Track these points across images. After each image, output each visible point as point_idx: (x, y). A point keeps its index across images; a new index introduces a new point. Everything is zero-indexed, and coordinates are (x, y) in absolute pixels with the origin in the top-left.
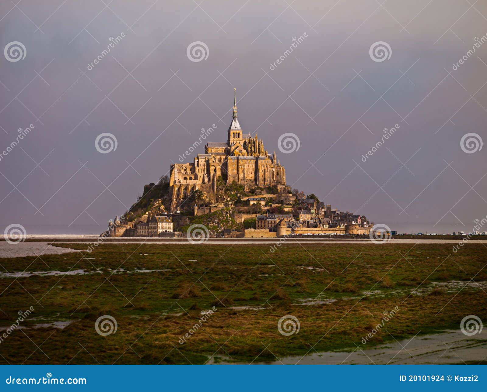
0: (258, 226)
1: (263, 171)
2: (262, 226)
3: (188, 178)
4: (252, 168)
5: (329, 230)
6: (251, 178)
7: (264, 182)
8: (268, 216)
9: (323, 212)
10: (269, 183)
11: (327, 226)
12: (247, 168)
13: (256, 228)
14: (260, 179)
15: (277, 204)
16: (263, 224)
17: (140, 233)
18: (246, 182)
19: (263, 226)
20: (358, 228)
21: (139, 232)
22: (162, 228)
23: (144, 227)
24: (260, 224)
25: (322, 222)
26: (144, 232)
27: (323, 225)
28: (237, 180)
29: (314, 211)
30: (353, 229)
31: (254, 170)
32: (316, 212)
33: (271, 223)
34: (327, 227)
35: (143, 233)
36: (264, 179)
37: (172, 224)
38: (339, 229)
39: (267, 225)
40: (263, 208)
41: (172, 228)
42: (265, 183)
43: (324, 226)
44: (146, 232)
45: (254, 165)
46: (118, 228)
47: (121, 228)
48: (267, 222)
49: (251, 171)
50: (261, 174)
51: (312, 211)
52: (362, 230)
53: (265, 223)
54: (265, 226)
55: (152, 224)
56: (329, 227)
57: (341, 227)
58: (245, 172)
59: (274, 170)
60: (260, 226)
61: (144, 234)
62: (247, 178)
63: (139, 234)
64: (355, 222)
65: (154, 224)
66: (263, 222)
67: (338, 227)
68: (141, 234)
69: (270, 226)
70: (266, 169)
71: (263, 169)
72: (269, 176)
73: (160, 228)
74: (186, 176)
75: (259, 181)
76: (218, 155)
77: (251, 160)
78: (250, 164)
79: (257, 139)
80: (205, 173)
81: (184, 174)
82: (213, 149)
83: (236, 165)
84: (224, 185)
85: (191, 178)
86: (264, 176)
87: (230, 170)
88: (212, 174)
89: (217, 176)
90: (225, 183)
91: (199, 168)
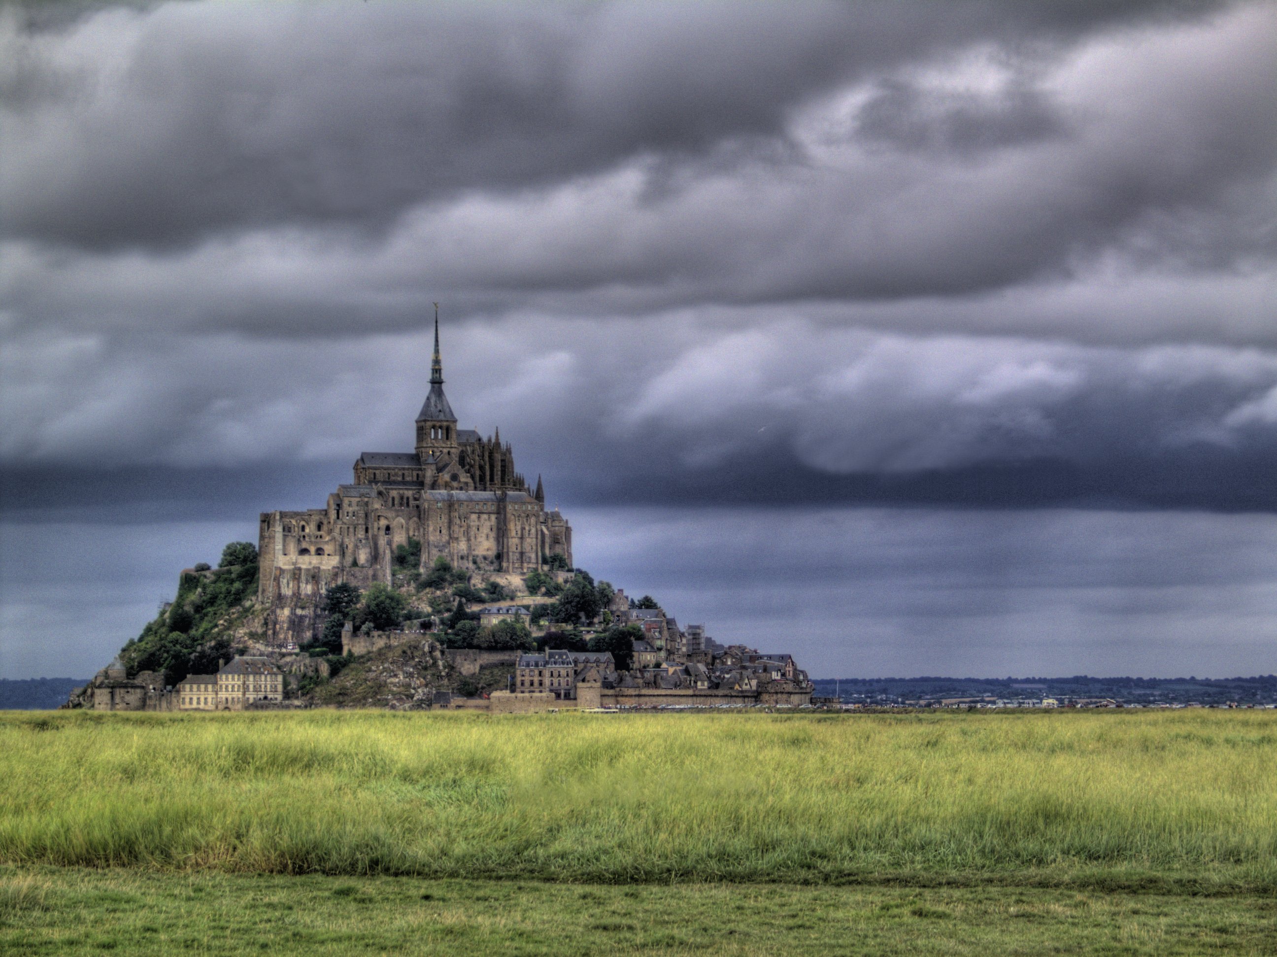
0: (523, 684)
1: (519, 532)
2: (532, 684)
3: (312, 549)
4: (488, 524)
5: (711, 696)
6: (485, 553)
7: (522, 563)
8: (550, 658)
9: (684, 645)
10: (534, 566)
11: (706, 683)
12: (477, 523)
13: (518, 690)
14: (511, 554)
15: (564, 625)
16: (536, 679)
17: (191, 703)
18: (474, 561)
19: (536, 683)
20: (791, 690)
21: (187, 700)
22: (256, 690)
23: (202, 686)
24: (527, 679)
26: (202, 700)
28: (449, 558)
29: (663, 644)
30: (777, 693)
31: (494, 529)
32: (669, 647)
33: (559, 676)
34: (705, 687)
35: (198, 703)
36: (522, 554)
37: (280, 678)
38: (738, 691)
39: (547, 681)
41: (280, 688)
42: (524, 565)
43: (699, 683)
44: (210, 700)
45: (495, 518)
46: (122, 691)
47: (129, 690)
48: (547, 673)
49: (485, 532)
50: (514, 540)
51: (658, 643)
53: (540, 674)
54: (541, 684)
55: (227, 679)
56: (709, 688)
58: (471, 534)
60: (527, 684)
61: (202, 706)
62: (477, 552)
63: (187, 706)
64: (779, 674)
65: (233, 679)
66: (537, 672)
67: (736, 686)
68: (195, 705)
69: (556, 684)
70: (527, 528)
71: (519, 528)
72: (534, 547)
74: (304, 545)
75: (508, 561)
76: (392, 489)
77: (485, 502)
78: (483, 513)
79: (498, 444)
80: (360, 536)
81: (302, 539)
82: (377, 472)
83: (447, 516)
84: (414, 571)
85: (319, 552)
86: (522, 547)
87: (431, 529)
88: (382, 541)
89: (394, 546)
90: (416, 565)
91: (344, 523)
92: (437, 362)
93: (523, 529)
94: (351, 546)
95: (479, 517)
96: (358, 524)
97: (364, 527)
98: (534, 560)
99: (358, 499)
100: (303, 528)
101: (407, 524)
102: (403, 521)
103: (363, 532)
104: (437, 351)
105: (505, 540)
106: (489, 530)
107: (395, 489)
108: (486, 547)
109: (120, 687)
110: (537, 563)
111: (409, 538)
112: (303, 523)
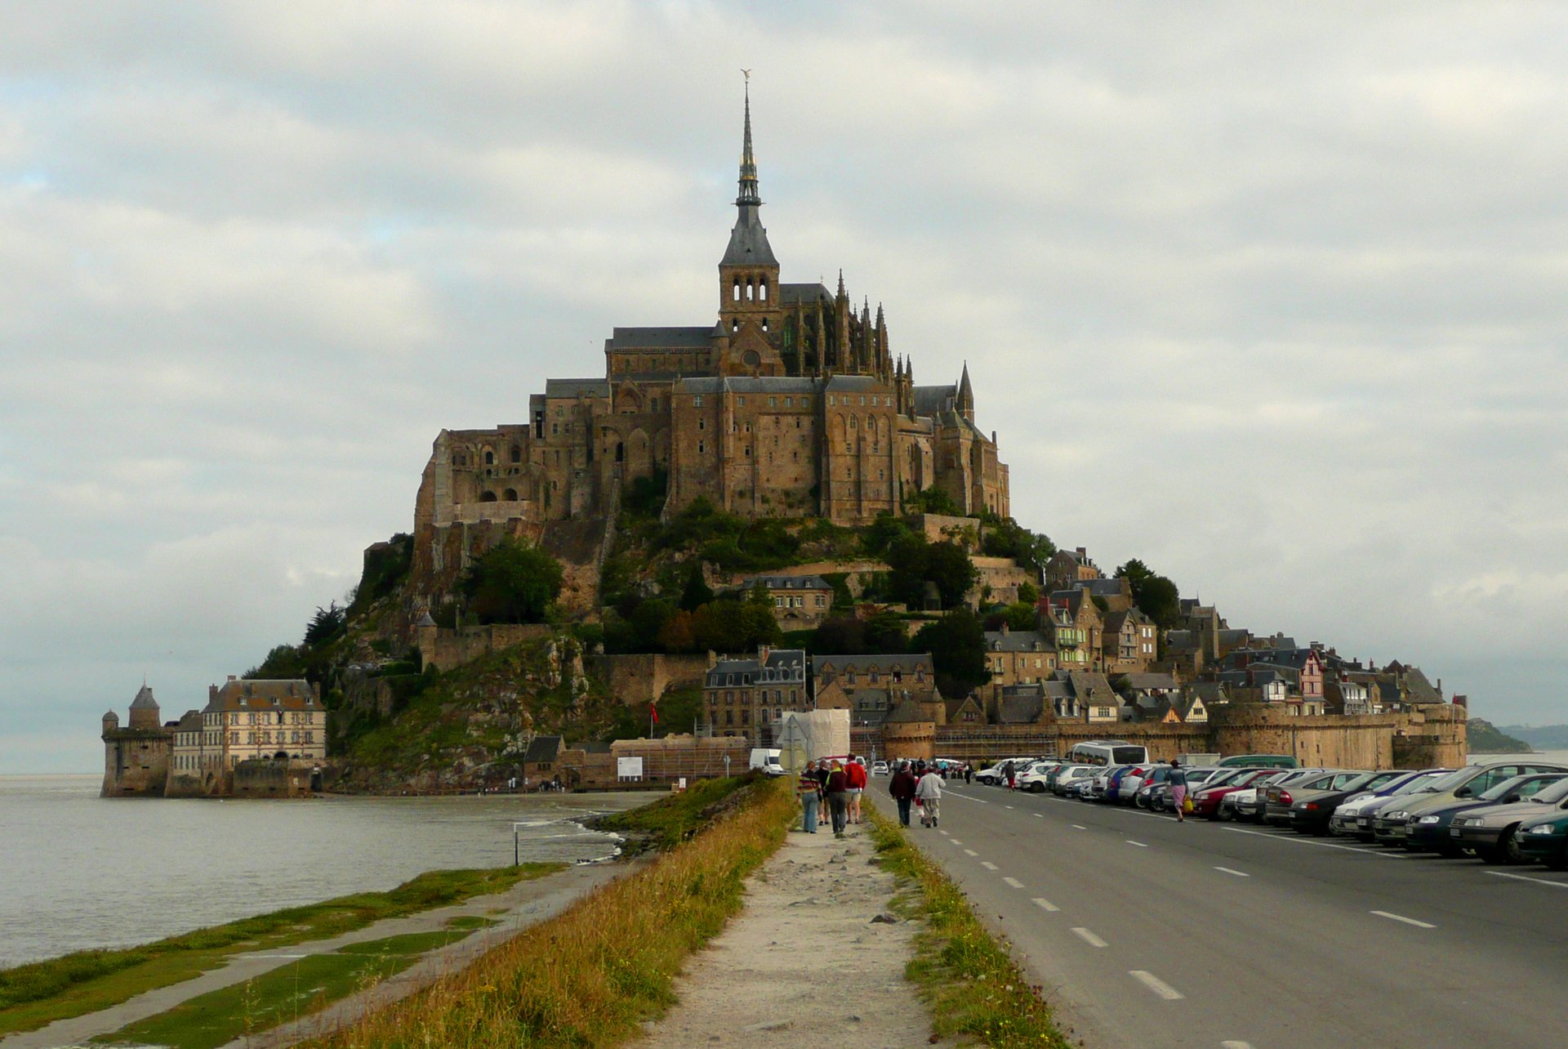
1: (853, 446)
2: (730, 721)
3: (499, 493)
4: (795, 433)
6: (789, 485)
7: (859, 500)
8: (767, 665)
12: (773, 432)
13: (707, 732)
15: (884, 606)
16: (736, 710)
17: (182, 766)
18: (765, 500)
19: (737, 718)
21: (179, 760)
23: (191, 735)
24: (721, 709)
25: (1081, 694)
26: (191, 760)
27: (1084, 709)
28: (716, 496)
29: (1081, 636)
30: (1248, 728)
32: (1098, 643)
34: (1107, 718)
35: (187, 766)
36: (858, 484)
37: (319, 718)
38: (1172, 725)
39: (756, 714)
40: (780, 625)
41: (319, 736)
42: (865, 504)
43: (1093, 711)
45: (806, 422)
48: (755, 697)
49: (790, 447)
50: (841, 460)
51: (1064, 635)
52: (1328, 732)
53: (746, 700)
54: (745, 720)
55: (210, 723)
57: (1191, 717)
58: (762, 451)
59: (924, 444)
60: (722, 718)
61: (190, 771)
62: (772, 485)
63: (178, 772)
64: (1282, 688)
65: (216, 723)
66: (737, 695)
67: (1171, 717)
68: (184, 771)
69: (772, 718)
70: (870, 438)
71: (852, 437)
72: (886, 473)
73: (244, 737)
74: (488, 486)
75: (829, 498)
76: (652, 385)
77: (790, 392)
78: (785, 414)
79: (843, 299)
80: (576, 465)
81: (485, 476)
82: (632, 358)
83: (712, 421)
84: (652, 521)
85: (511, 495)
86: (859, 472)
87: (683, 445)
88: (607, 471)
89: (630, 478)
90: (657, 512)
91: (547, 444)
92: (748, 169)
93: (860, 440)
94: (561, 485)
95: (777, 422)
96: (574, 445)
97: (584, 449)
98: (884, 496)
99: (574, 402)
100: (489, 456)
101: (652, 439)
102: (645, 436)
103: (583, 460)
104: (748, 151)
105: (824, 460)
106: (797, 445)
107: (658, 385)
108: (793, 476)
109: (130, 740)
110: (891, 501)
111: (654, 463)
112: (488, 448)
